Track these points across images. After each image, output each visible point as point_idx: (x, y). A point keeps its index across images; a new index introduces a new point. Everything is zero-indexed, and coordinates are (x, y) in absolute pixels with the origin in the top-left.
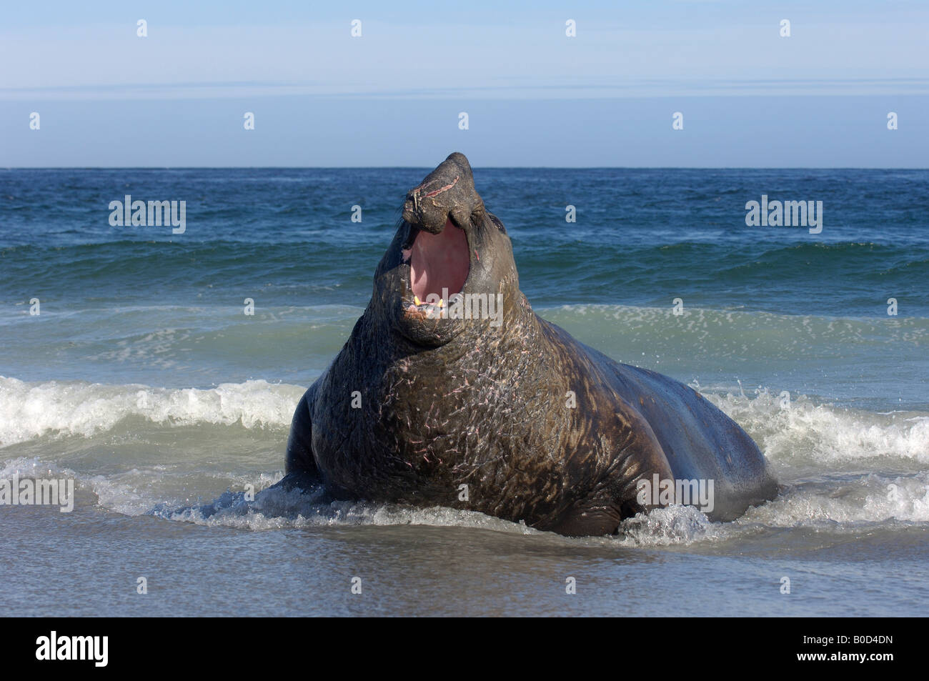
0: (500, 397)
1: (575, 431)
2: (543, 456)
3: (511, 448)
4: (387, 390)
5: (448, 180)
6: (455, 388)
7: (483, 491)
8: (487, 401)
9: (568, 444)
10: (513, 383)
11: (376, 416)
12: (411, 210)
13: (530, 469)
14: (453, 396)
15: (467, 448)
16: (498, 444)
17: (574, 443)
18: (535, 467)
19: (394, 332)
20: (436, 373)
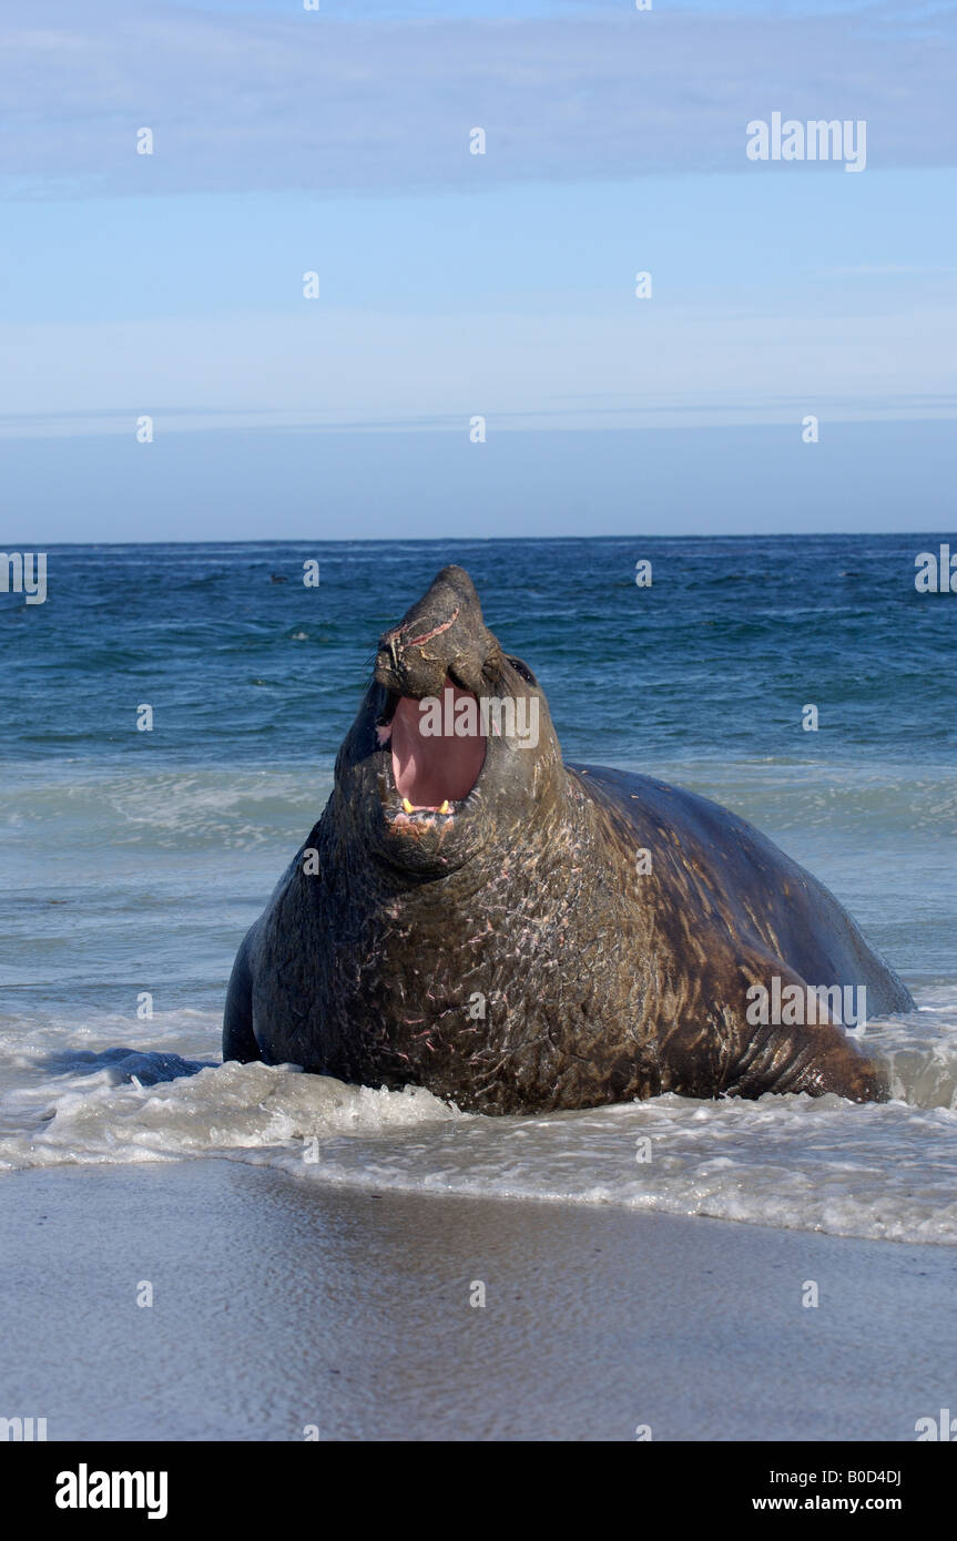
0: (540, 943)
1: (670, 994)
2: (619, 1035)
3: (561, 1022)
4: (369, 946)
5: (441, 616)
6: (471, 937)
7: (521, 1092)
8: (518, 951)
9: (660, 1015)
10: (559, 920)
11: (351, 985)
12: (388, 667)
13: (597, 1055)
14: (469, 949)
15: (491, 1025)
16: (540, 1016)
17: (671, 1014)
18: (606, 1052)
19: (374, 857)
20: (443, 916)
